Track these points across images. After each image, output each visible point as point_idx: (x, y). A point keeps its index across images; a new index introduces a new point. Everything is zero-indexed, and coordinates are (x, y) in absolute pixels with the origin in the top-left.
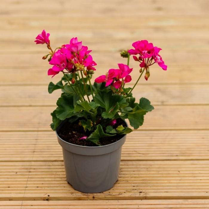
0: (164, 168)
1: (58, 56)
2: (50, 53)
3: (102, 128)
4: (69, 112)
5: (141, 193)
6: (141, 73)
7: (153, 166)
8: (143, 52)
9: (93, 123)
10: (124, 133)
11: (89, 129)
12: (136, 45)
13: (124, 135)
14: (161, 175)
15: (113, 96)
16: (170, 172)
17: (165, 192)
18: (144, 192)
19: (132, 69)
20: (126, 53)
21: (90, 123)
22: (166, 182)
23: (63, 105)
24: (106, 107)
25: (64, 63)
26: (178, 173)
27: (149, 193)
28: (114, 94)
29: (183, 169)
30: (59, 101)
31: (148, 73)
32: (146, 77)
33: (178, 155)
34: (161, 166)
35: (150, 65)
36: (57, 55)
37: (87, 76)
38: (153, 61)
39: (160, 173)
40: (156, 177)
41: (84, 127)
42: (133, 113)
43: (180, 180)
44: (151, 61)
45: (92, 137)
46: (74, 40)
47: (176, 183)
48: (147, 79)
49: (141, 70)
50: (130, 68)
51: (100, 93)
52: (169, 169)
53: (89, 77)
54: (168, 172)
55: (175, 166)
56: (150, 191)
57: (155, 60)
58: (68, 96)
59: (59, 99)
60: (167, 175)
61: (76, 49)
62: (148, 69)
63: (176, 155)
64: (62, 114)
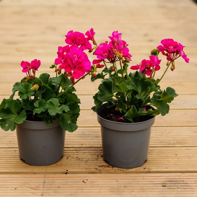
0: (163, 152)
1: (102, 47)
2: (95, 47)
3: (135, 108)
4: (108, 96)
5: (145, 169)
6: (168, 66)
7: (153, 151)
8: (170, 47)
9: (127, 107)
10: (154, 115)
11: (124, 111)
12: (164, 42)
13: (153, 117)
14: (161, 157)
15: (145, 81)
16: (169, 155)
17: (165, 168)
18: (147, 168)
19: (161, 60)
20: (155, 51)
21: (125, 106)
22: (166, 161)
23: (103, 90)
24: (139, 91)
25: (106, 54)
26: (176, 155)
27: (152, 169)
28: (146, 80)
29: (179, 153)
30: (100, 87)
31: (173, 65)
32: (172, 69)
33: (175, 143)
34: (161, 151)
35: (176, 59)
36: (100, 47)
37: (124, 64)
38: (178, 55)
39: (160, 155)
40: (157, 158)
41: (120, 110)
42: (161, 99)
43: (177, 160)
44: (176, 56)
45: (127, 115)
46: (115, 33)
47: (175, 162)
48: (172, 70)
49: (167, 64)
50: (159, 59)
51: (134, 80)
52: (167, 153)
53: (126, 64)
54: (167, 155)
55: (173, 151)
56: (152, 167)
57: (180, 54)
58: (108, 82)
59: (101, 85)
60: (166, 157)
61: (117, 38)
62: (173, 62)
63: (173, 143)
64: (102, 97)
